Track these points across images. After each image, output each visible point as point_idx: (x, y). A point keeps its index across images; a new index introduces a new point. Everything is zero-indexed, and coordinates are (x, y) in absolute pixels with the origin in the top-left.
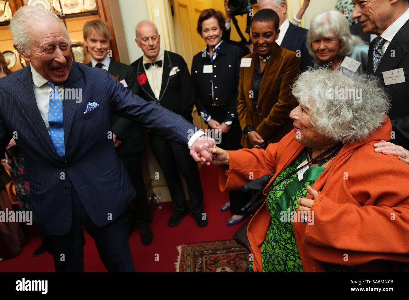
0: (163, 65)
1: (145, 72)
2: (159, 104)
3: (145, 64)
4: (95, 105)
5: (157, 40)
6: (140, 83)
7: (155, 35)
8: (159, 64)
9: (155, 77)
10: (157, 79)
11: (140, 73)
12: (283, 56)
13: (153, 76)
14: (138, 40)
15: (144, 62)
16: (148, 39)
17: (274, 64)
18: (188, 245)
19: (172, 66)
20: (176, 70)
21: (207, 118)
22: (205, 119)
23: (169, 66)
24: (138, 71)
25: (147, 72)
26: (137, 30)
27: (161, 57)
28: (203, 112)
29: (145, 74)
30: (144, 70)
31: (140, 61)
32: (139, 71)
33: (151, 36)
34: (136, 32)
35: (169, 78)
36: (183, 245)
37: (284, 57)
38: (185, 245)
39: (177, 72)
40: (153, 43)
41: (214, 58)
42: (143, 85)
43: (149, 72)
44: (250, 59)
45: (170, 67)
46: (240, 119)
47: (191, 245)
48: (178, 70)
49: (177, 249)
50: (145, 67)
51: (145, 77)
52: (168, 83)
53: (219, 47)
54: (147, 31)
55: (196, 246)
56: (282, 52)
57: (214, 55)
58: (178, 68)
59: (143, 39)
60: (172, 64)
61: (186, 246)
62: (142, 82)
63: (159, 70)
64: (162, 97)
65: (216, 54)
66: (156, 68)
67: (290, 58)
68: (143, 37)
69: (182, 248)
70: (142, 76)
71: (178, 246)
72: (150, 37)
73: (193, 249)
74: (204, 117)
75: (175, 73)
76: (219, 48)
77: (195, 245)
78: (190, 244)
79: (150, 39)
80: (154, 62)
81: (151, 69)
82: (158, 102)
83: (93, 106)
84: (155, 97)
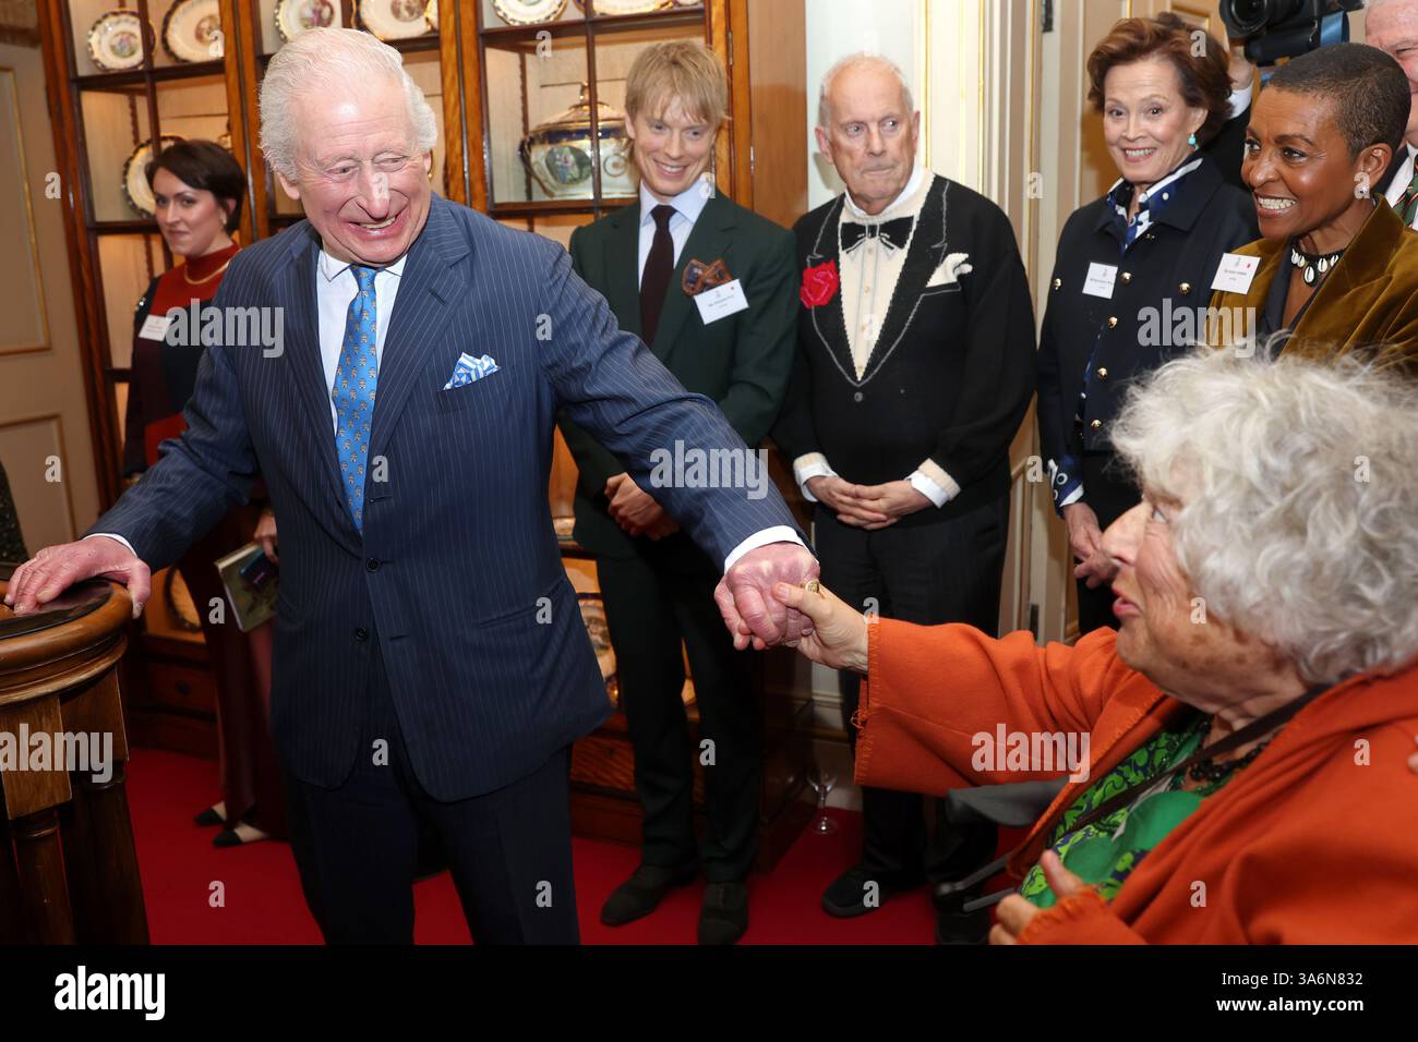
1: (837, 257)
2: (859, 397)
4: (484, 365)
6: (809, 301)
9: (868, 282)
10: (873, 291)
11: (819, 257)
13: (862, 278)
15: (845, 218)
16: (865, 126)
19: (945, 245)
20: (957, 267)
21: (1066, 491)
22: (1057, 494)
23: (936, 246)
24: (815, 249)
25: (843, 255)
26: (827, 92)
27: (911, 207)
29: (837, 264)
30: (837, 248)
31: (833, 209)
32: (818, 252)
33: (880, 116)
35: (924, 295)
39: (960, 276)
40: (884, 144)
42: (818, 308)
43: (852, 259)
44: (1256, 261)
45: (939, 250)
48: (966, 269)
50: (843, 237)
51: (832, 276)
52: (911, 317)
53: (1166, 190)
57: (1140, 224)
58: (967, 261)
59: (843, 127)
60: (947, 240)
62: (817, 296)
63: (890, 257)
64: (875, 370)
65: (1152, 217)
66: (881, 246)
68: (846, 118)
70: (824, 269)
72: (874, 120)
74: (1056, 486)
75: (953, 279)
76: (1165, 196)
80: (878, 220)
81: (861, 247)
82: (856, 390)
83: (474, 367)
84: (852, 371)
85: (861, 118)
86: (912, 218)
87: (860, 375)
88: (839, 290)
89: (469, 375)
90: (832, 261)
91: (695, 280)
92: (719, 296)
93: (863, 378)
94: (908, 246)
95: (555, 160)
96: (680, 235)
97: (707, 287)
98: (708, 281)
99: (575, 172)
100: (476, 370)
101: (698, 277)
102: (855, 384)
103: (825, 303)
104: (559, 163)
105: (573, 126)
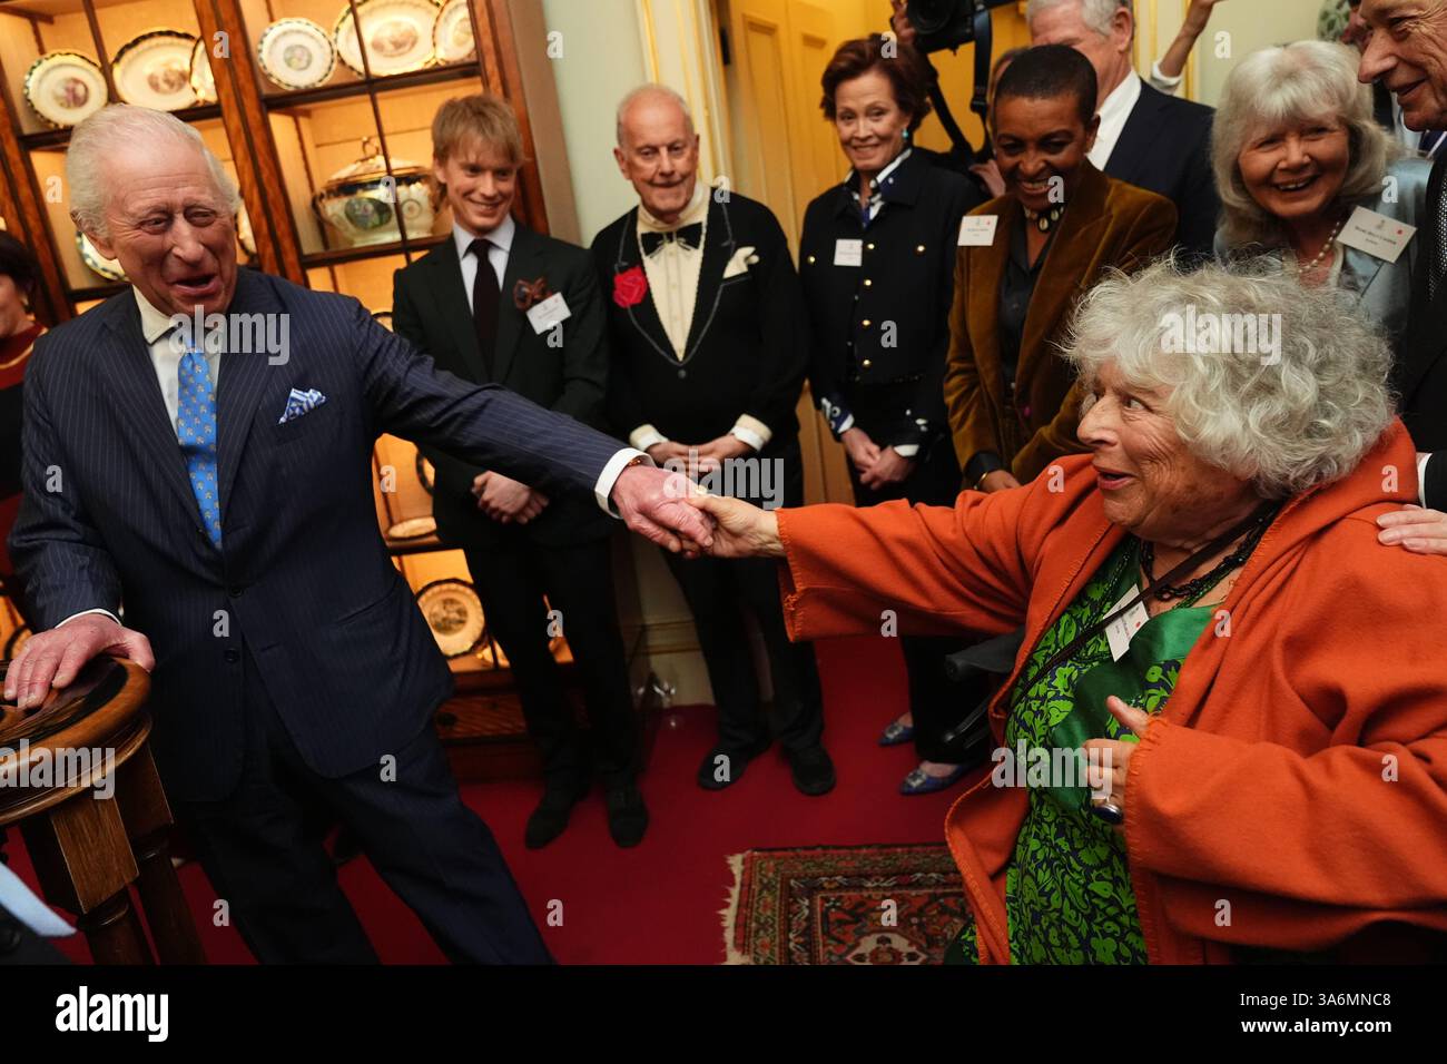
0: (703, 238)
1: (641, 263)
2: (683, 373)
3: (643, 235)
4: (313, 397)
5: (687, 152)
6: (624, 302)
7: (680, 136)
8: (690, 236)
9: (674, 280)
10: (680, 287)
11: (625, 264)
12: (1109, 209)
13: (668, 278)
14: (624, 152)
15: (642, 229)
16: (655, 150)
17: (1080, 234)
18: (766, 854)
19: (734, 243)
20: (747, 259)
21: (840, 421)
22: (833, 424)
23: (725, 244)
24: (620, 259)
25: (647, 260)
26: (622, 120)
27: (699, 214)
28: (829, 400)
29: (643, 268)
30: (640, 255)
31: (627, 224)
32: (623, 260)
33: (669, 141)
34: (619, 124)
35: (722, 285)
36: (748, 852)
37: (1115, 211)
38: (756, 853)
39: (750, 266)
40: (673, 165)
41: (873, 213)
42: (633, 306)
43: (656, 263)
44: (994, 219)
45: (729, 247)
46: (954, 427)
47: (777, 854)
48: (755, 259)
49: (729, 865)
50: (643, 245)
51: (640, 279)
52: (716, 304)
53: (890, 175)
54: (655, 124)
55: (792, 858)
56: (1108, 191)
57: (873, 204)
58: (754, 253)
59: (640, 151)
60: (733, 238)
61: (759, 857)
62: (629, 296)
63: (688, 258)
64: (694, 350)
65: (881, 199)
66: (680, 249)
67: (1136, 216)
68: (640, 143)
69: (744, 862)
70: (632, 274)
71: (733, 853)
72: (663, 145)
73: (781, 868)
74: (832, 418)
75: (744, 269)
76: (891, 181)
77: (791, 853)
78: (771, 850)
79: (664, 151)
80: (674, 229)
81: (663, 253)
82: (680, 368)
83: (305, 400)
84: (672, 352)
85: (653, 143)
86: (700, 224)
87: (680, 356)
88: (649, 289)
89: (301, 408)
90: (638, 266)
91: (524, 298)
92: (546, 308)
93: (684, 358)
94: (702, 246)
95: (355, 210)
96: (499, 261)
97: (536, 302)
98: (537, 297)
99: (375, 219)
100: (307, 402)
101: (526, 295)
102: (676, 363)
103: (638, 301)
104: (358, 213)
105: (366, 179)
